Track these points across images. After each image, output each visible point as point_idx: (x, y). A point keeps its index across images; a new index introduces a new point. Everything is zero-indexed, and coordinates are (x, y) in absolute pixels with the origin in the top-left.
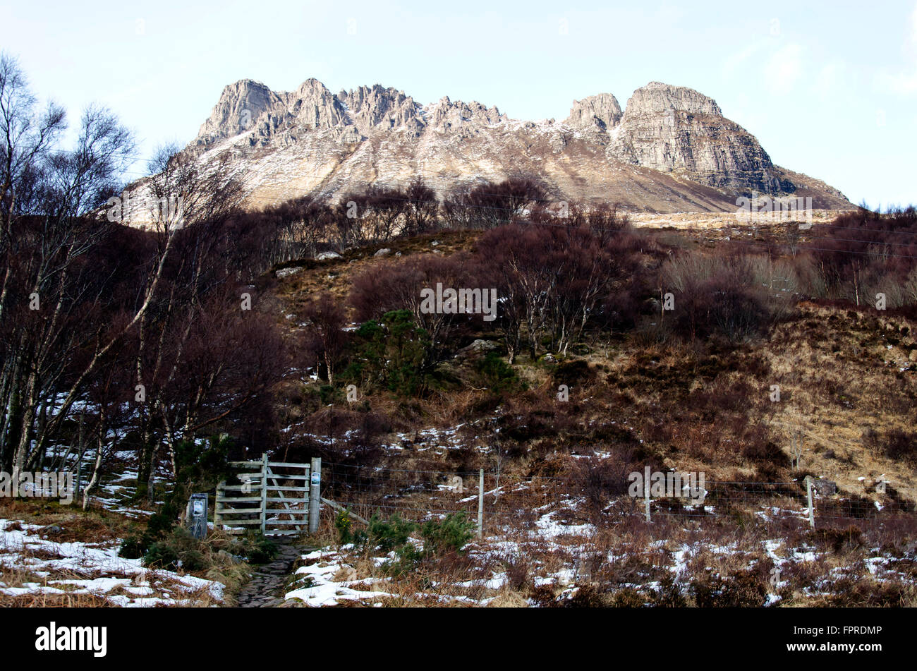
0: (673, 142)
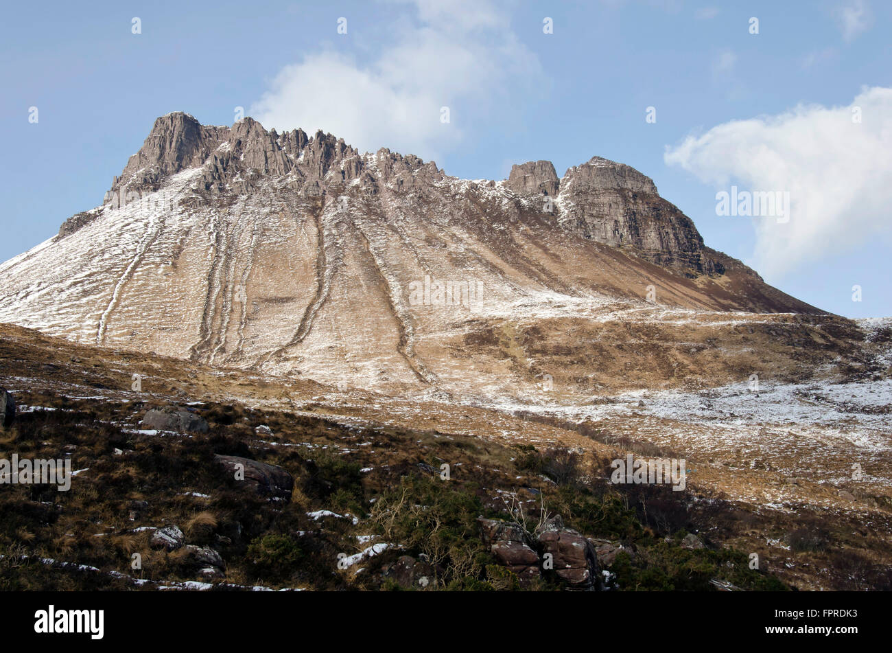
0: (621, 219)
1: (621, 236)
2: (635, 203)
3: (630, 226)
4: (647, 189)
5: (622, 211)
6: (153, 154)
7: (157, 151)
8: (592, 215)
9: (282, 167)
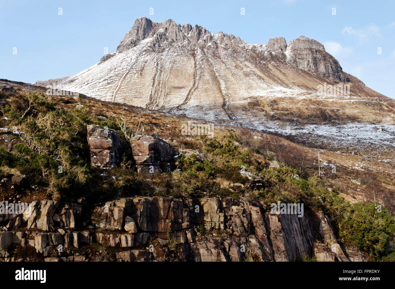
0: (310, 60)
1: (310, 67)
2: (316, 54)
3: (314, 63)
4: (321, 49)
5: (311, 57)
6: (134, 33)
7: (136, 31)
8: (299, 58)
9: (182, 38)
